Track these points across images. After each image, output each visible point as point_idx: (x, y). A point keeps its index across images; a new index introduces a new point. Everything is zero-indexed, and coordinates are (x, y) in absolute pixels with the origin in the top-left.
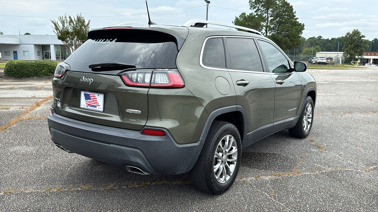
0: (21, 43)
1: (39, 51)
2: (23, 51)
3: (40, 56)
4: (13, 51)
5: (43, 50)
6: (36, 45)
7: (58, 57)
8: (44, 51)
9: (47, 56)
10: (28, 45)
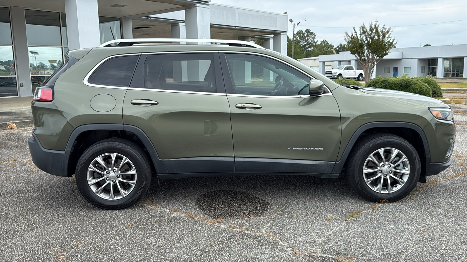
0: (403, 58)
1: (425, 67)
2: (405, 67)
3: (424, 72)
4: (394, 68)
5: (429, 65)
6: (420, 60)
7: (447, 74)
8: (430, 67)
9: (434, 73)
10: (411, 59)
